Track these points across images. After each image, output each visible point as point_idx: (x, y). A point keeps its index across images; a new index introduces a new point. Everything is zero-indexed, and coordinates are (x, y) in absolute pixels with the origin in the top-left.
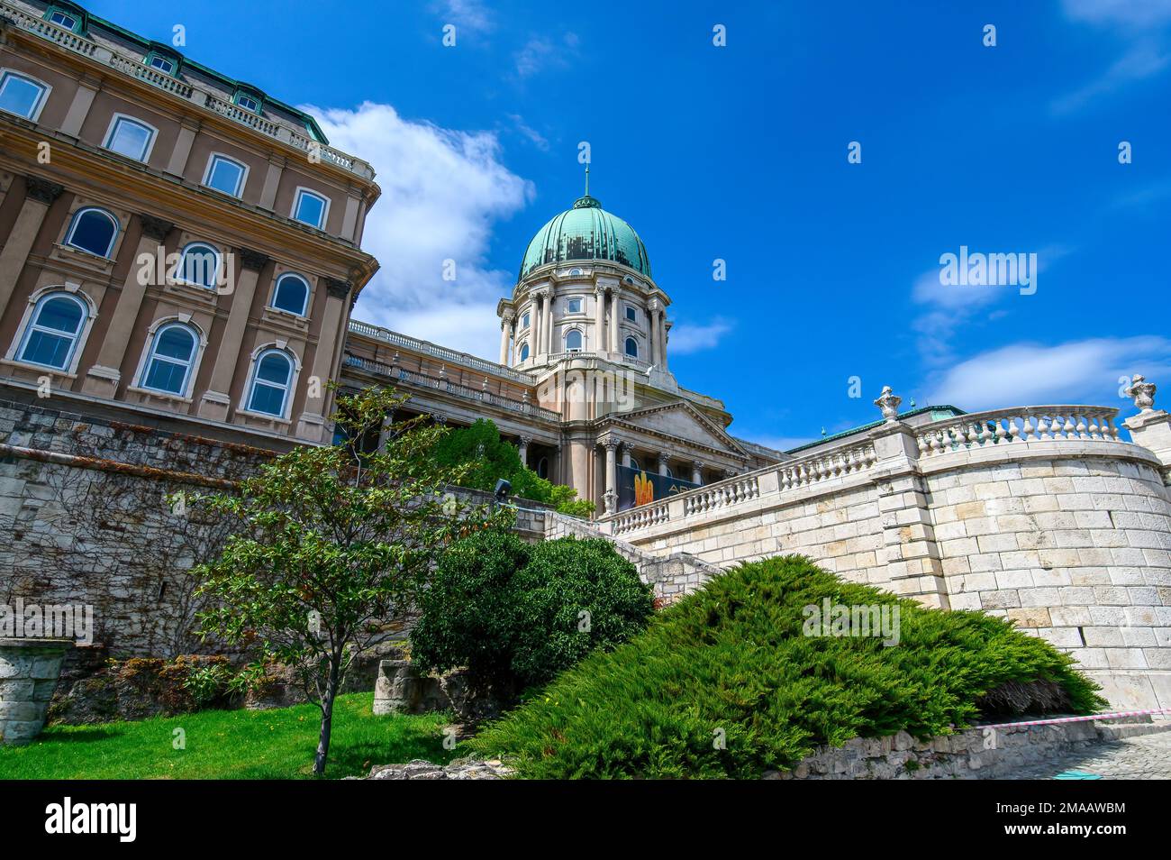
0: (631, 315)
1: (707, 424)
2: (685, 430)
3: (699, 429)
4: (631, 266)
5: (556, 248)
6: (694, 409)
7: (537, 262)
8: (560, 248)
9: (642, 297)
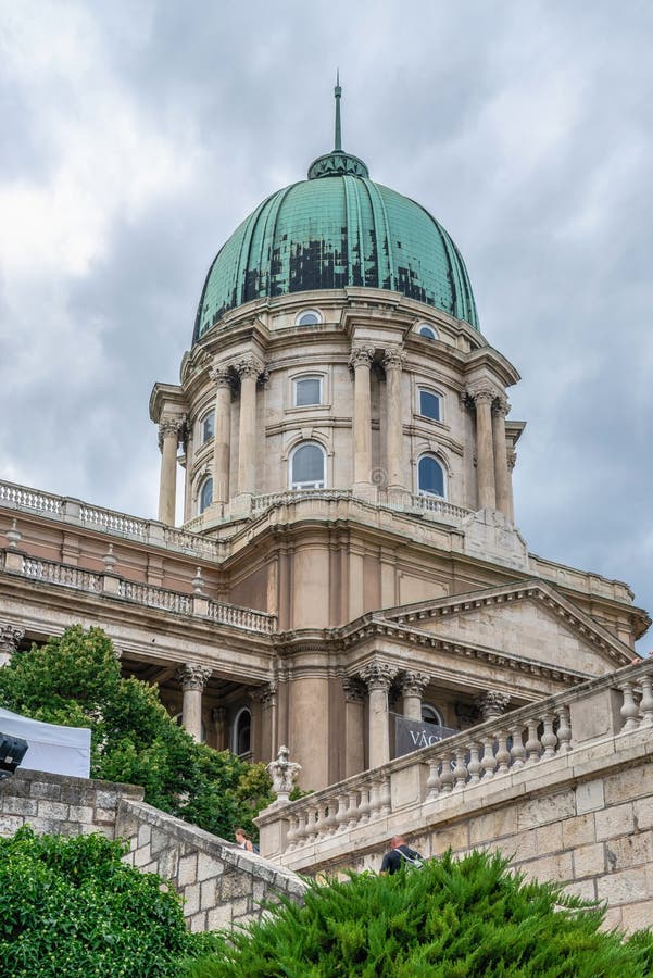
0: (430, 407)
1: (589, 631)
2: (540, 644)
3: (571, 644)
4: (431, 301)
5: (266, 267)
6: (561, 602)
7: (229, 301)
8: (276, 267)
9: (455, 368)
